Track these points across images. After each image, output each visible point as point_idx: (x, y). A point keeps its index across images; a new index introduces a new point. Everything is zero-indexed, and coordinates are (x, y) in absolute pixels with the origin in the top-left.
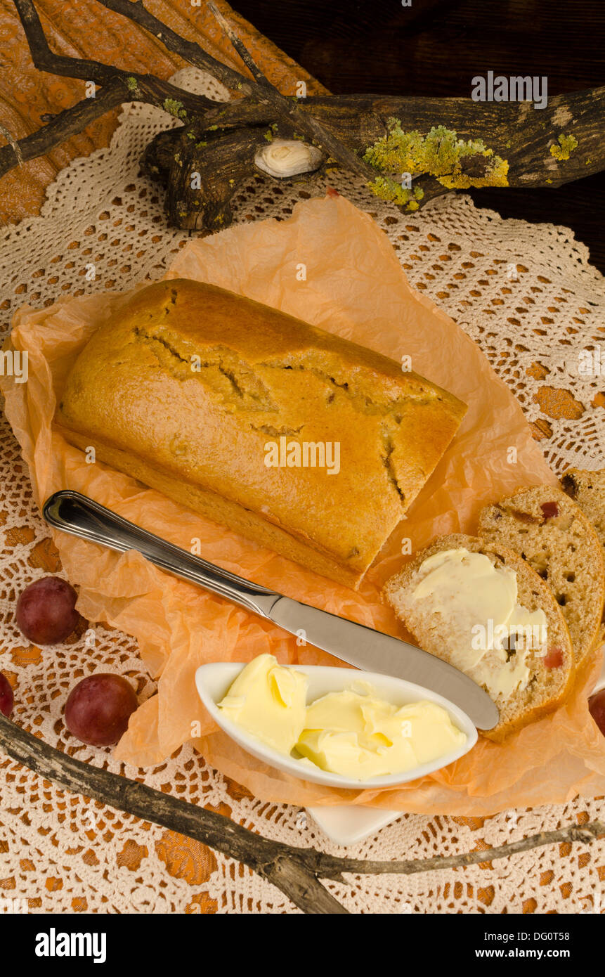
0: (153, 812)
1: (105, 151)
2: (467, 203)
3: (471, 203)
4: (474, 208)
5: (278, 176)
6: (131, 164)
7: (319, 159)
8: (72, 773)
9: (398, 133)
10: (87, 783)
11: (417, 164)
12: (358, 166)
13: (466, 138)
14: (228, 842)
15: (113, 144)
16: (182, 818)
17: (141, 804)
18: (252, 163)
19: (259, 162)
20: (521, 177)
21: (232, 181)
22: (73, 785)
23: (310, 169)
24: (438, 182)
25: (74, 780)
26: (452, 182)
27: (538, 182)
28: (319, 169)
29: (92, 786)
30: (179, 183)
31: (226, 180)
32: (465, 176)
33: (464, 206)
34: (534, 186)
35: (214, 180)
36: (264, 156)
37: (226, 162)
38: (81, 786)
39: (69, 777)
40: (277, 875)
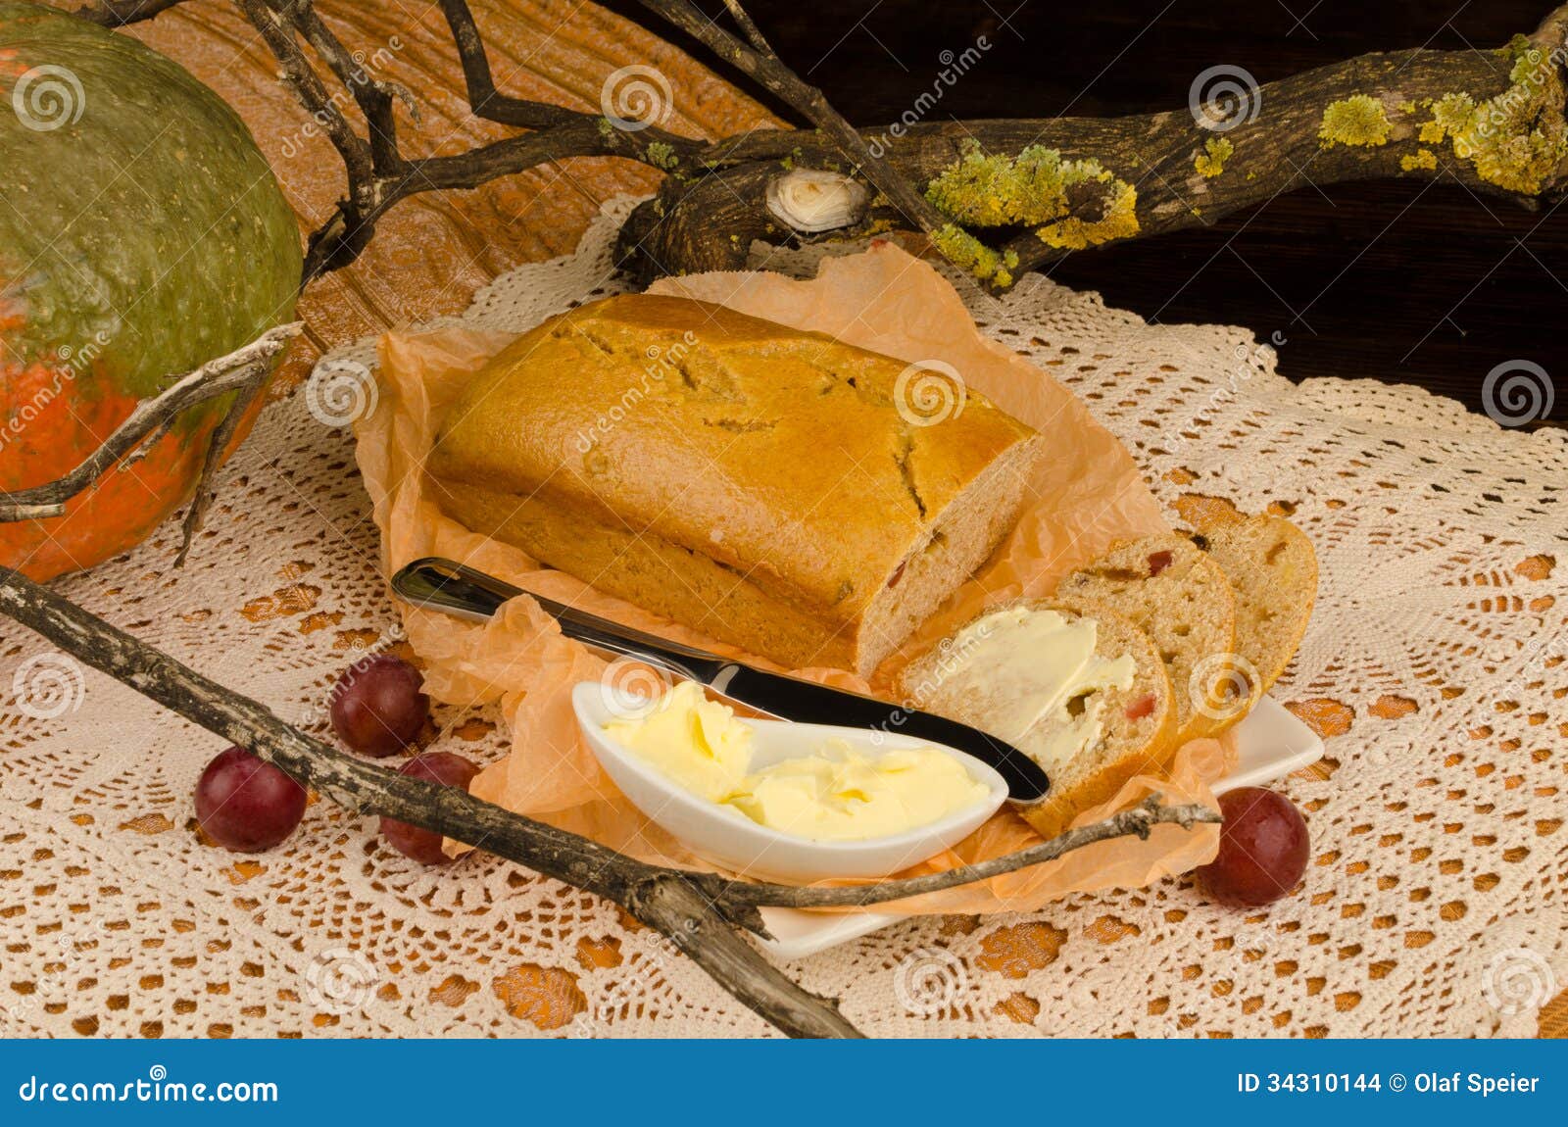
0: (477, 824)
1: (568, 257)
2: (1092, 301)
3: (1100, 300)
4: (1102, 307)
5: (801, 228)
6: (602, 268)
7: (861, 200)
8: (363, 776)
9: (976, 159)
10: (382, 787)
11: (1005, 204)
12: (916, 203)
13: (1073, 159)
14: (585, 860)
15: (580, 248)
16: (519, 831)
17: (461, 812)
18: (763, 205)
19: (775, 207)
20: (1156, 210)
21: (734, 238)
22: (361, 791)
23: (850, 221)
24: (1038, 238)
25: (365, 783)
26: (1059, 235)
27: (1180, 215)
28: (860, 221)
29: (390, 790)
30: (659, 246)
31: (725, 235)
32: (1076, 220)
33: (1088, 305)
34: (1175, 226)
35: (707, 232)
36: (780, 195)
37: (726, 202)
38: (372, 791)
39: (357, 780)
40: (656, 902)
